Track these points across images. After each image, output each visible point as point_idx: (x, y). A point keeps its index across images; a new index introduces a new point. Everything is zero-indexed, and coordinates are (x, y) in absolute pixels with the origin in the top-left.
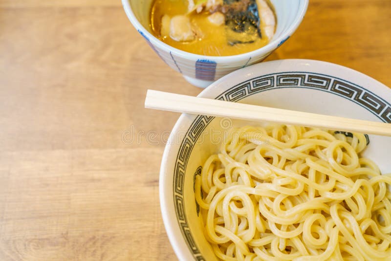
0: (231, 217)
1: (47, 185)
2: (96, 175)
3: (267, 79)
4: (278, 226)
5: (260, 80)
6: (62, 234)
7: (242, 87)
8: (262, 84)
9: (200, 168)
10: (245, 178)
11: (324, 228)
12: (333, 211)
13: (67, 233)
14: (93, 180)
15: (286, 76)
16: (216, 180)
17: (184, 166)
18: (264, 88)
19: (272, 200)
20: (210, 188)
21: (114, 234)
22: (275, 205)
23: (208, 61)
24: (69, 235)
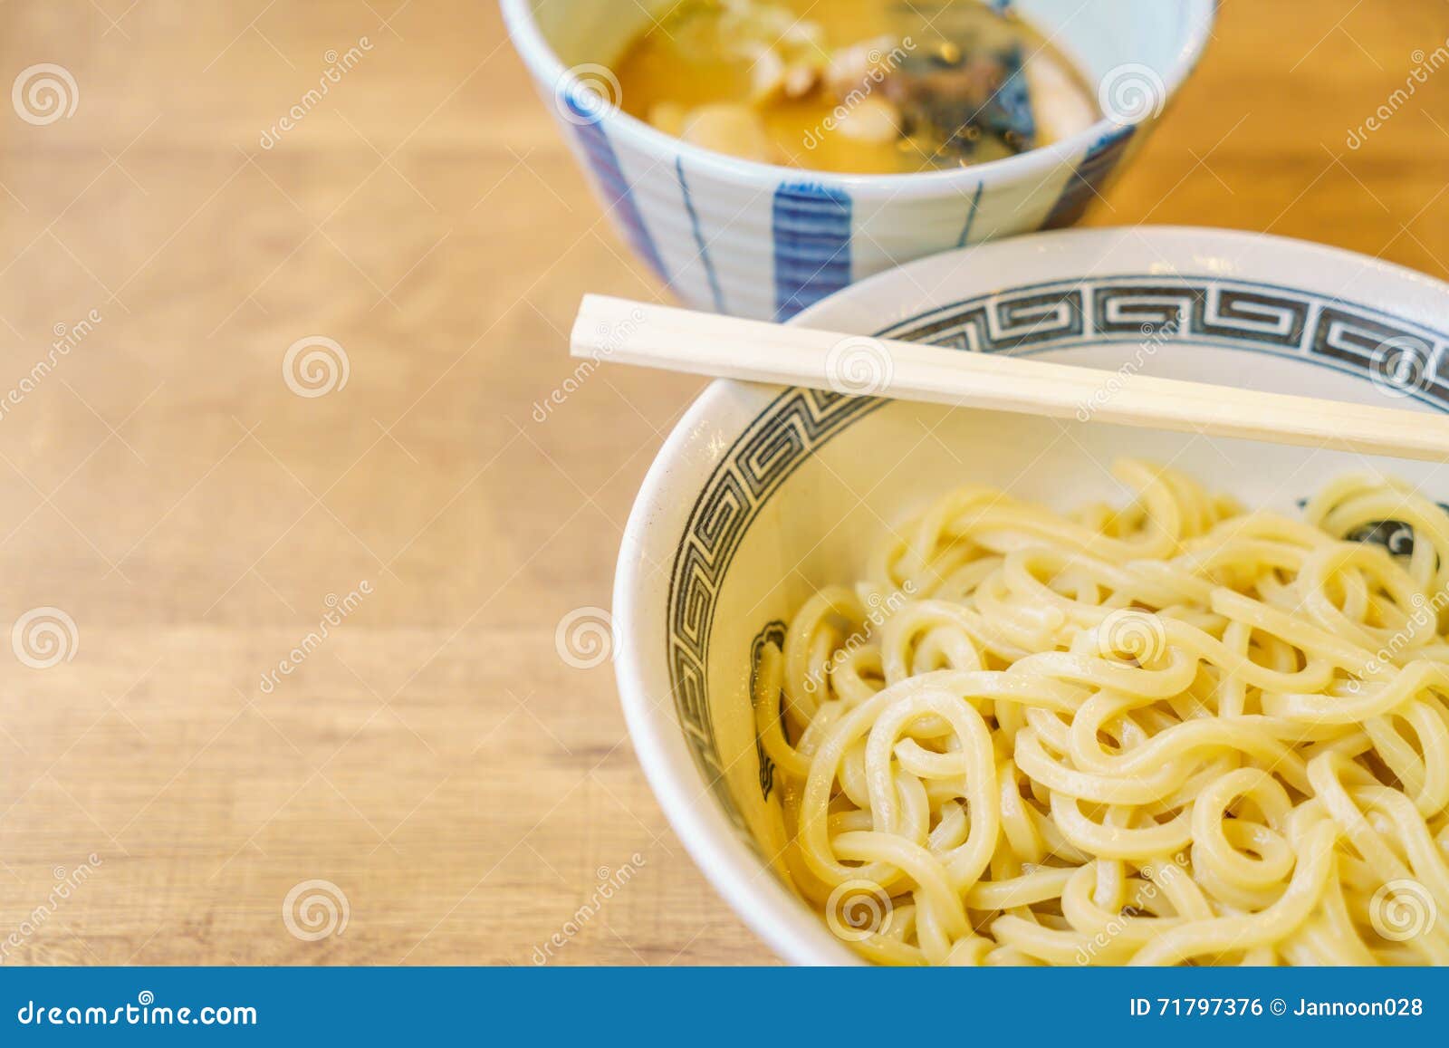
0: (899, 800)
1: (138, 746)
2: (345, 720)
3: (1056, 298)
4: (1093, 811)
5: (1025, 303)
6: (188, 923)
7: (955, 321)
8: (1035, 319)
9: (779, 628)
10: (962, 652)
11: (1282, 833)
12: (1322, 774)
13: (209, 920)
14: (331, 737)
15: (1130, 292)
16: (846, 678)
17: (718, 569)
18: (1044, 336)
19: (1067, 719)
20: (817, 704)
21: (408, 931)
22: (1080, 738)
23: (820, 190)
24: (216, 927)
